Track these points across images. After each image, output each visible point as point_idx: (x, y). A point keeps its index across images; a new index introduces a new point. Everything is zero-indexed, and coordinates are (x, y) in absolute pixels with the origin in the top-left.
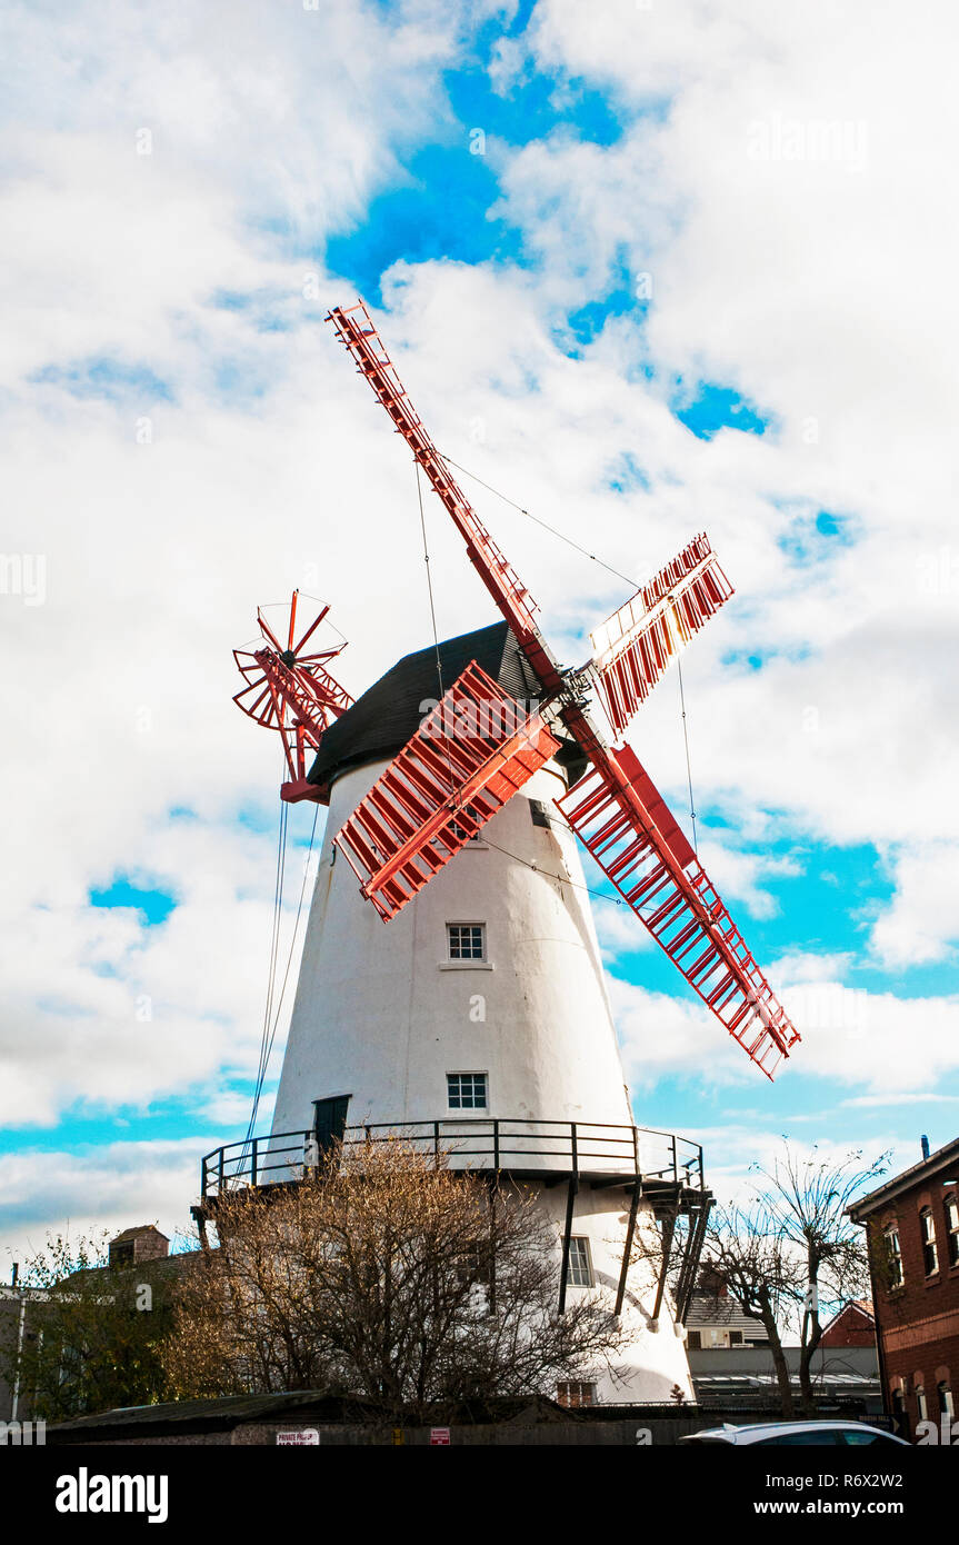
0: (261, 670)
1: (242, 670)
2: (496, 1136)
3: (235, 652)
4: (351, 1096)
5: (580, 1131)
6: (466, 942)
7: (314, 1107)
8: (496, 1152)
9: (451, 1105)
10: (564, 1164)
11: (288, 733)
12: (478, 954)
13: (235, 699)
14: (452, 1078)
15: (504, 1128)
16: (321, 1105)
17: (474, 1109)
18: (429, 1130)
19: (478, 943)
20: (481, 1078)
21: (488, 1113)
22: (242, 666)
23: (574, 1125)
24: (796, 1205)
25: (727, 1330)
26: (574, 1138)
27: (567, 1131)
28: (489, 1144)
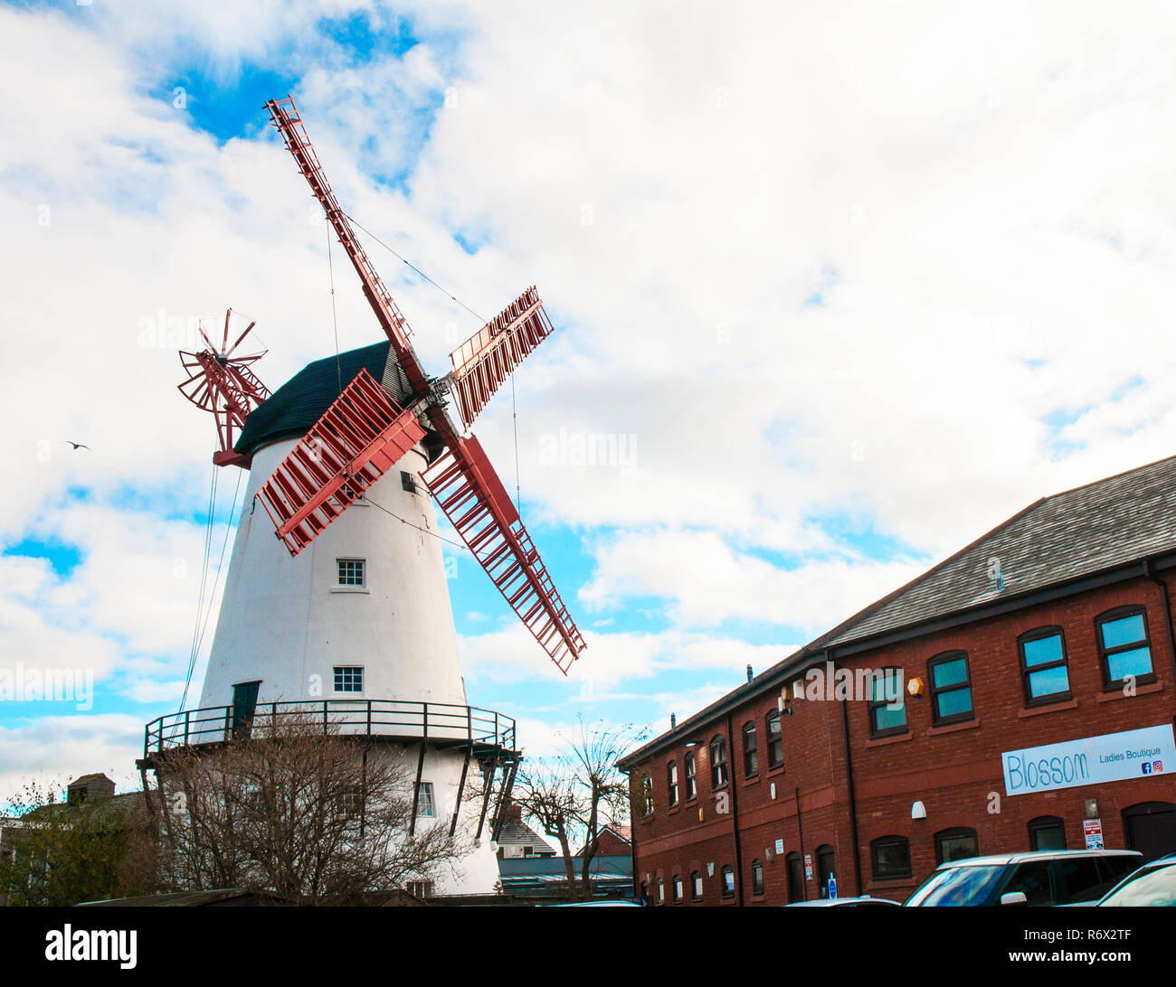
0: (201, 367)
1: (185, 366)
2: (369, 711)
3: (180, 352)
4: (261, 681)
5: (430, 709)
6: (351, 573)
7: (233, 689)
8: (369, 723)
9: (336, 690)
10: (419, 732)
11: (220, 414)
12: (359, 582)
13: (179, 387)
14: (337, 670)
15: (374, 706)
16: (238, 687)
17: (353, 692)
18: (320, 707)
19: (359, 574)
20: (359, 670)
21: (363, 695)
22: (185, 363)
23: (425, 704)
24: (585, 760)
25: (522, 846)
26: (425, 714)
27: (421, 708)
28: (364, 717)
